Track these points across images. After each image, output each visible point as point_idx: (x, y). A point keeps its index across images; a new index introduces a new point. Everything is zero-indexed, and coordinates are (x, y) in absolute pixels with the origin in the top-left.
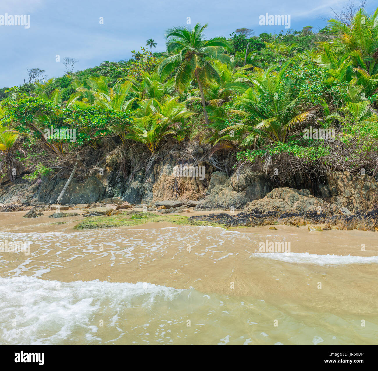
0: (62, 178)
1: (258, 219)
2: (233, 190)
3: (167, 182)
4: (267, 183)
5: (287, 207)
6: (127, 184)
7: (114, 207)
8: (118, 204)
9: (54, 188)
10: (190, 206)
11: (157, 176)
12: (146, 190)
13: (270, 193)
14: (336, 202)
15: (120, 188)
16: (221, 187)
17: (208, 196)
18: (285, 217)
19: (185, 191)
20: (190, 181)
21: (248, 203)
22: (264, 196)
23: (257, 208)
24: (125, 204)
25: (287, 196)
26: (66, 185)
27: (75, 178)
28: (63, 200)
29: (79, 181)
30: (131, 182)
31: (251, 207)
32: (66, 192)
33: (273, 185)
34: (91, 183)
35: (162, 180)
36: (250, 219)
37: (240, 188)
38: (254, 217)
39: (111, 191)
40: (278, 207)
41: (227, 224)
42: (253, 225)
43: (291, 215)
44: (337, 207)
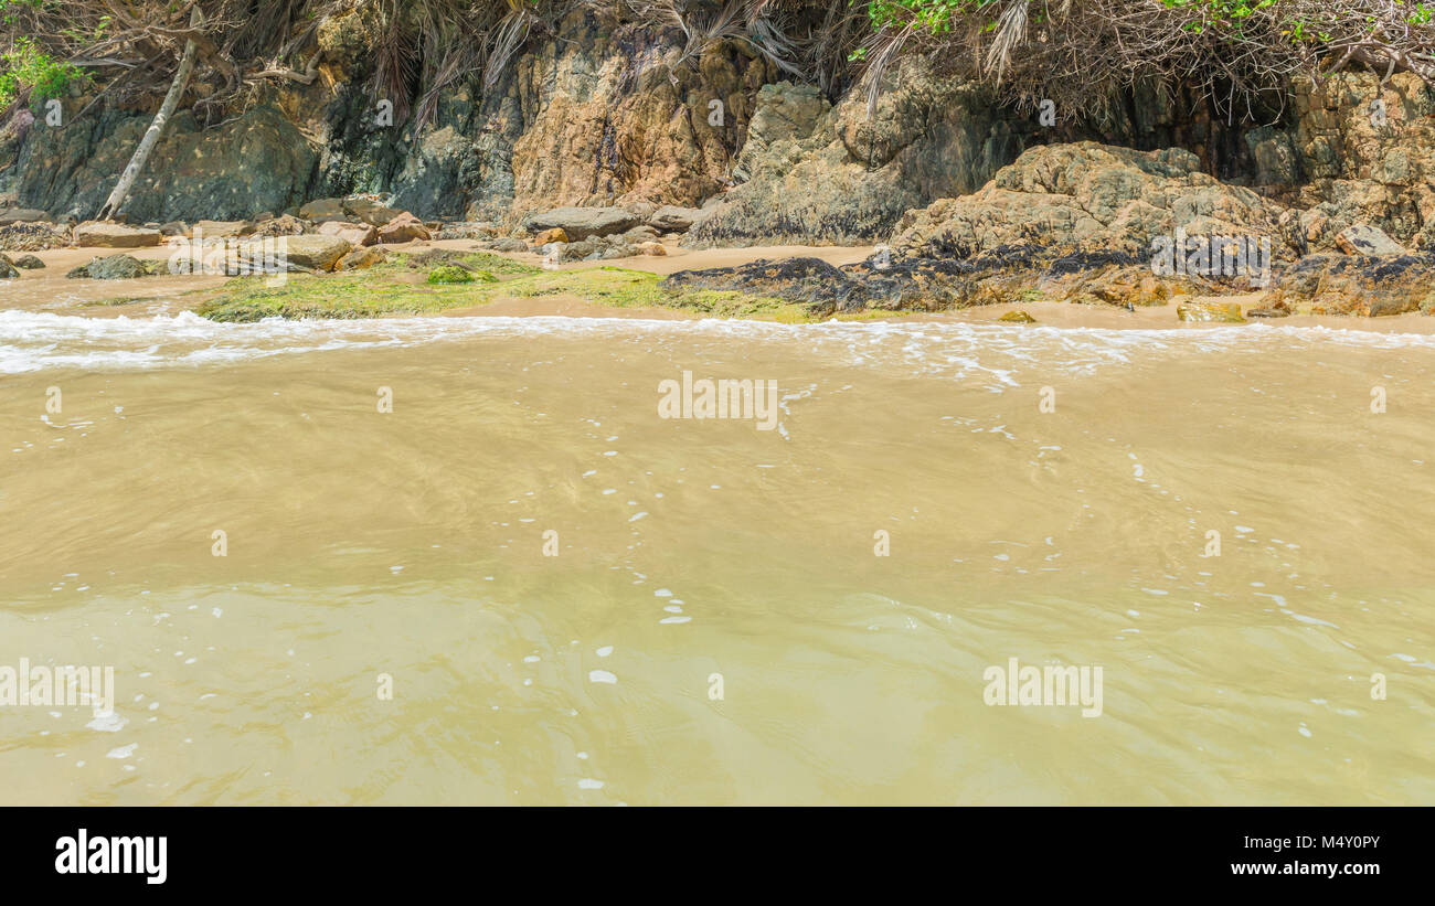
0: (127, 109)
1: (952, 280)
2: (845, 161)
3: (571, 130)
4: (1000, 126)
5: (1083, 228)
6: (407, 139)
7: (355, 236)
8: (370, 223)
9: (92, 153)
10: (665, 231)
11: (529, 106)
12: (486, 163)
13: (1012, 168)
14: (1326, 204)
15: (377, 156)
16: (795, 149)
17: (739, 187)
18: (1074, 270)
19: (644, 168)
20: (666, 125)
21: (911, 212)
22: (983, 182)
23: (949, 235)
24: (402, 224)
25: (1087, 178)
26: (148, 141)
27: (186, 112)
28: (133, 205)
29: (203, 121)
30: (423, 130)
31: (925, 228)
32: (145, 170)
33: (1022, 133)
34: (257, 132)
35: (551, 121)
36: (919, 278)
37: (878, 151)
38: (936, 270)
39: (339, 169)
40: (1042, 227)
41: (820, 302)
42: (930, 303)
43: (1100, 261)
44: (1327, 223)
